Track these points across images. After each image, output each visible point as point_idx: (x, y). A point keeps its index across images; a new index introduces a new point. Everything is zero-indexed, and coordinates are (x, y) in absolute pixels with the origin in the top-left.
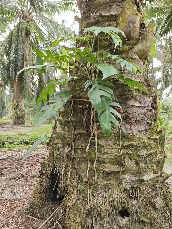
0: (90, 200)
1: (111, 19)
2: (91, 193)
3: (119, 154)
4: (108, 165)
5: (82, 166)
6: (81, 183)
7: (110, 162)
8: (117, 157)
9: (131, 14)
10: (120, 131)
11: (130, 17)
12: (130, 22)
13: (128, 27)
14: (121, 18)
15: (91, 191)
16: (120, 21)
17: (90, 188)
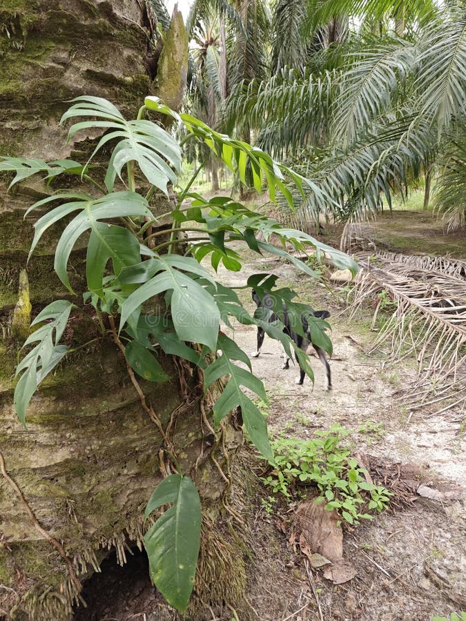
1: (131, 40)
2: (229, 506)
5: (203, 478)
6: (209, 509)
12: (183, 83)
13: (181, 95)
14: (166, 60)
15: (228, 503)
16: (165, 68)
17: (225, 499)
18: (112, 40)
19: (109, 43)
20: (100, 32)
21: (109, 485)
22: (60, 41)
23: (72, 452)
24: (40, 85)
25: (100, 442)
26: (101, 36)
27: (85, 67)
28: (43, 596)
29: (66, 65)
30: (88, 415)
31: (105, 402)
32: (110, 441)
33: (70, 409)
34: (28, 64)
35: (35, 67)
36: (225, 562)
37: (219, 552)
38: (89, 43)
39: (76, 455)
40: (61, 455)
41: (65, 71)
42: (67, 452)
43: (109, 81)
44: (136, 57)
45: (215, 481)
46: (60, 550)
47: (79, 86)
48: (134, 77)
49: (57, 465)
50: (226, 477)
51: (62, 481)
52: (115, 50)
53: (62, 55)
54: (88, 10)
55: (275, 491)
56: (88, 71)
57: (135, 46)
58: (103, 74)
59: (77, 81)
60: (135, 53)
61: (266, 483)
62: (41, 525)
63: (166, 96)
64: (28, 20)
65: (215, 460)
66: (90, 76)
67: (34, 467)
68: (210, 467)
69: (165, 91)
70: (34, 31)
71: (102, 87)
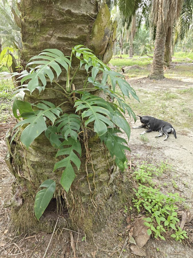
0: (95, 205)
1: (82, 21)
2: (93, 200)
3: (106, 165)
4: (101, 175)
5: (82, 186)
6: (83, 197)
7: (102, 173)
8: (105, 167)
9: (108, 24)
10: (105, 148)
11: (106, 28)
12: (106, 35)
13: (104, 40)
14: (96, 26)
15: (93, 199)
16: (96, 30)
17: (92, 197)
18: (70, 23)
19: (69, 24)
20: (64, 22)
21: (48, 174)
22: (51, 27)
23: (39, 160)
24: (42, 44)
25: (47, 160)
26: (66, 22)
27: (58, 35)
28: (27, 195)
29: (52, 35)
30: (44, 151)
31: (50, 149)
32: (49, 161)
33: (41, 147)
34: (41, 36)
35: (43, 37)
36: (81, 217)
37: (81, 213)
38: (61, 26)
39: (40, 161)
40: (37, 159)
41: (51, 38)
42: (38, 159)
43: (67, 39)
44: (84, 27)
45: (88, 189)
46: (33, 185)
47: (54, 43)
48: (79, 36)
49: (35, 162)
50: (91, 190)
51: (36, 167)
52: (72, 27)
53: (51, 32)
54: (61, 14)
55: (135, 206)
56: (58, 37)
57: (84, 22)
58: (63, 37)
59: (55, 41)
60: (84, 25)
61: (133, 201)
62: (30, 176)
63: (95, 41)
64: (40, 22)
65: (89, 182)
66: (59, 38)
67: (30, 159)
68: (86, 183)
69: (95, 39)
70: (42, 25)
71: (64, 42)
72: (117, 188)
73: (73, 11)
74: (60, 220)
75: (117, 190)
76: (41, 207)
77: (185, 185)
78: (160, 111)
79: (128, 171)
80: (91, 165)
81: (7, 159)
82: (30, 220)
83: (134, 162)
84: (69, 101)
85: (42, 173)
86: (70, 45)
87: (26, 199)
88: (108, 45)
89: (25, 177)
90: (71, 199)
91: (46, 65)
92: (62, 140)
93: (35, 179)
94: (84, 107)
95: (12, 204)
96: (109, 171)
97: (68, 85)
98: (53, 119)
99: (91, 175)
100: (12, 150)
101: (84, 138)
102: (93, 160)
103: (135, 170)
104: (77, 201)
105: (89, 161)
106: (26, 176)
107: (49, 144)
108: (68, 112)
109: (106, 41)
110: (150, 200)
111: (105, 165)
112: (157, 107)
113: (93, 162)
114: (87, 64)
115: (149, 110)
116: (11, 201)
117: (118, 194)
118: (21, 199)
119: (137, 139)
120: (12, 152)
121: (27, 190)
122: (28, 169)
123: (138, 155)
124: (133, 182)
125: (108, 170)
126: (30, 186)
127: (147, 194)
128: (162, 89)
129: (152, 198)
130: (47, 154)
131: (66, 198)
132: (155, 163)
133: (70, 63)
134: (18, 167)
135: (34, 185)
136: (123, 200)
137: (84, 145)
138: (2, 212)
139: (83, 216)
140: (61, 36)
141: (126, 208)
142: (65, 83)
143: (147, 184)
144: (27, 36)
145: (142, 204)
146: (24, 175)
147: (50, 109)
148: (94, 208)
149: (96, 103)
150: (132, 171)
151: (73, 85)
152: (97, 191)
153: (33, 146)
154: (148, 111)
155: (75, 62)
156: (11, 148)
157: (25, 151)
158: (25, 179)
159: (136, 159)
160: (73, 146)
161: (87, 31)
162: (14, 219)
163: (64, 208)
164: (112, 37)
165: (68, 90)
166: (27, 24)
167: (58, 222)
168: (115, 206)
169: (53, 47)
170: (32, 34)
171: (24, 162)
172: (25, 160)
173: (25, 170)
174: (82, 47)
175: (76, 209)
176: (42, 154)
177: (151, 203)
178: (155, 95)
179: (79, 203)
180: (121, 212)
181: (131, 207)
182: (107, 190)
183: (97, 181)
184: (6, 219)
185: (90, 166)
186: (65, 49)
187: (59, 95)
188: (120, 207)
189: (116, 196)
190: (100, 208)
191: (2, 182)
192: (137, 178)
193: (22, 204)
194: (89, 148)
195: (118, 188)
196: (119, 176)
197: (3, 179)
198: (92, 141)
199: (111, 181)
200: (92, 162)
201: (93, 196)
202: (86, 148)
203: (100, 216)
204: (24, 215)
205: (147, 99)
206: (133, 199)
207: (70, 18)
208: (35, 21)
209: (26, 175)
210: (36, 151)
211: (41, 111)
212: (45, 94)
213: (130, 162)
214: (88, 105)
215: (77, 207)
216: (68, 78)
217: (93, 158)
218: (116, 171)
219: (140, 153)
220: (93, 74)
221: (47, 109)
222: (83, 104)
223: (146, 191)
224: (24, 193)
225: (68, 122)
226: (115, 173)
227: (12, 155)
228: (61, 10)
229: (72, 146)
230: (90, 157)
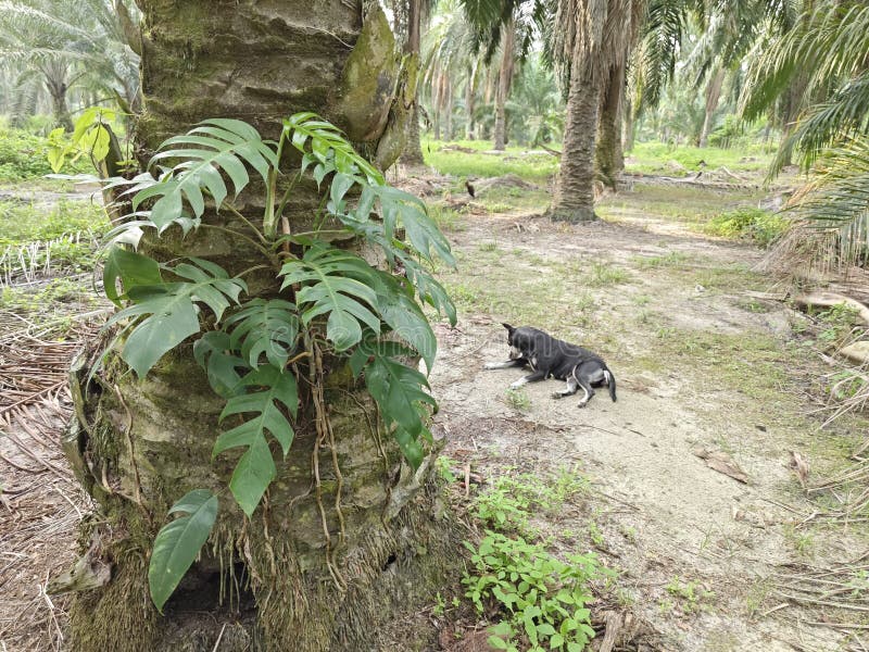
0: (339, 580)
1: (315, 49)
2: (335, 566)
3: (378, 459)
4: (362, 490)
5: (301, 520)
6: (304, 555)
7: (366, 483)
8: (375, 466)
9: (386, 61)
10: (376, 407)
11: (382, 72)
12: (380, 90)
13: (378, 102)
14: (355, 66)
15: (334, 561)
16: (354, 75)
17: (330, 556)
18: (283, 54)
19: (280, 57)
20: (266, 49)
21: (197, 481)
22: (227, 61)
23: (172, 437)
24: (199, 103)
25: (196, 438)
26: (271, 51)
27: (245, 84)
28: (127, 551)
29: (229, 83)
30: (188, 409)
31: (207, 403)
32: (204, 441)
33: (180, 398)
34: (199, 82)
35: (204, 85)
36: (295, 616)
38: (255, 60)
39: (175, 441)
40: (165, 436)
41: (227, 88)
42: (168, 436)
43: (270, 96)
44: (321, 66)
45: (320, 530)
46: (148, 519)
47: (235, 103)
48: (305, 89)
49: (159, 443)
50: (330, 532)
51: (161, 459)
52: (288, 63)
53: (228, 74)
54: (258, 29)
55: (467, 595)
56: (247, 88)
57: (321, 54)
58: (261, 90)
59: (236, 98)
60: (321, 61)
61: (463, 581)
62: (141, 491)
63: (351, 105)
64: (196, 45)
65: (322, 508)
66: (250, 92)
67: (145, 437)
68: (314, 513)
69: (351, 100)
70: (204, 53)
71: (264, 101)
72: (413, 537)
73: (290, 23)
74: (227, 634)
75: (412, 542)
76: (169, 571)
77: (626, 536)
78: (576, 320)
79: (457, 494)
80: (330, 456)
81: (69, 440)
82: (131, 631)
83: (481, 468)
84: (270, 264)
85: (178, 479)
86: (279, 110)
87: (122, 563)
88: (390, 116)
89: (123, 493)
90: (264, 560)
91: (208, 162)
92: (242, 371)
93: (156, 498)
94: (306, 276)
95: (76, 583)
96: (388, 478)
97: (270, 220)
98: (219, 307)
99: (331, 488)
100: (88, 411)
101: (312, 374)
102: (338, 440)
103: (479, 492)
104: (283, 567)
105: (323, 443)
106: (126, 491)
107: (205, 390)
108: (268, 296)
109: (383, 107)
110: (514, 578)
111: (375, 459)
112: (566, 306)
113: (338, 448)
114: (323, 165)
115: (542, 313)
116: (72, 573)
117: (418, 555)
118: (108, 566)
119: (496, 400)
120: (87, 418)
121: (127, 535)
122: (134, 467)
123: (493, 448)
124: (469, 527)
125: (384, 477)
126: (137, 522)
127: (507, 560)
128: (586, 253)
129: (521, 569)
130: (197, 420)
131: (248, 556)
132: (545, 472)
133: (275, 160)
134: (105, 465)
135: (152, 517)
136: (434, 579)
137: (311, 395)
138: (39, 619)
139: (301, 613)
140: (255, 87)
141: (439, 599)
142: (261, 212)
143: (512, 532)
144: (156, 79)
145: (489, 587)
146: (122, 486)
147: (212, 281)
148: (337, 590)
149: (341, 267)
150: (470, 494)
151: (285, 220)
152: (347, 538)
153: (156, 395)
154: (539, 317)
155: (290, 158)
156: (86, 405)
157: (129, 414)
158: (125, 501)
159: (486, 460)
160: (273, 389)
161: (329, 76)
162: (78, 634)
163: (241, 589)
164: (403, 96)
165: (268, 233)
166: (158, 48)
167: (222, 639)
168: (405, 595)
169: (231, 113)
170: (173, 75)
171: (125, 448)
172: (127, 442)
173: (124, 473)
174: (313, 119)
175: (280, 593)
176: (183, 418)
177: (517, 583)
178: (564, 268)
179: (290, 574)
180: (426, 614)
181: (455, 599)
182: (380, 539)
183: (349, 506)
184: (51, 639)
185: (326, 458)
186: (265, 120)
187: (244, 247)
188: (422, 599)
189: (409, 560)
190: (355, 593)
191: (44, 527)
192: (483, 513)
193: (108, 580)
194: (326, 404)
195: (417, 535)
196: (419, 498)
197: (46, 519)
198: (336, 382)
199: (393, 512)
200: (334, 448)
201: (336, 552)
202: (318, 402)
203: (356, 619)
204: (113, 618)
205: (540, 280)
206: (465, 574)
207: (281, 39)
208: (182, 40)
209: (127, 488)
210: (164, 410)
211: (186, 284)
212: (202, 241)
213: (468, 468)
214: (319, 273)
215: (283, 587)
216: (271, 202)
217: (339, 435)
218: (409, 481)
219: (500, 444)
220: (336, 191)
221: (204, 281)
222: (307, 269)
223: (504, 548)
224: (118, 545)
225: (264, 319)
226: (409, 487)
227: (86, 427)
228: (257, 19)
229: (269, 388)
230: (329, 432)
